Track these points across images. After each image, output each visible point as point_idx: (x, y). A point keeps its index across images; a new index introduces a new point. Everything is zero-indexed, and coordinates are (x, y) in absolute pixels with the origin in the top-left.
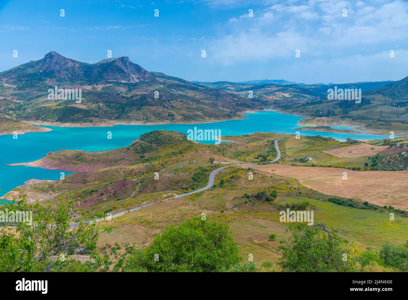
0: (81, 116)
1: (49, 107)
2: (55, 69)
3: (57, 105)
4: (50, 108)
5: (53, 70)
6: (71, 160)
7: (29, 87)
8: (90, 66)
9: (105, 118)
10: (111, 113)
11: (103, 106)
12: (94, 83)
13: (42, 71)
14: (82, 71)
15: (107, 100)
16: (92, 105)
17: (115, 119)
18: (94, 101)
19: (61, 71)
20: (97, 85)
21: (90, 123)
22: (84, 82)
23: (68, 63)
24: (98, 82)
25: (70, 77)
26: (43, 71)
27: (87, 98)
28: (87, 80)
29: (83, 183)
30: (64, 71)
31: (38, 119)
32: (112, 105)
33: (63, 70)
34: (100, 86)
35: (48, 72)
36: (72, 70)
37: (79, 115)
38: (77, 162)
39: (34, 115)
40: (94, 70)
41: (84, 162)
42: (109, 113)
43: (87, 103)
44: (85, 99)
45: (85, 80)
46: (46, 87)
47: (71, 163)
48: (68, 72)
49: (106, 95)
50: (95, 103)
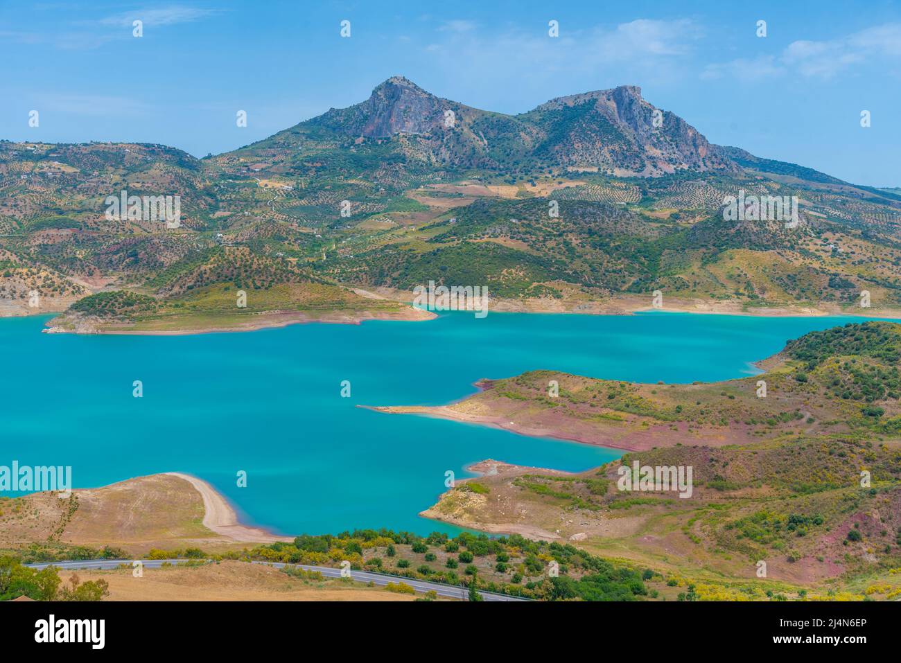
0: (521, 274)
1: (407, 248)
2: (401, 134)
3: (431, 241)
4: (411, 250)
5: (395, 135)
6: (592, 406)
7: (328, 187)
8: (509, 121)
9: (600, 287)
10: (614, 272)
11: (583, 247)
12: (521, 178)
13: (361, 139)
14: (482, 140)
15: (593, 225)
16: (544, 241)
17: (629, 290)
18: (549, 229)
19: (418, 139)
20: (534, 185)
21: (555, 301)
22: (492, 173)
23: (439, 115)
24: (535, 175)
25: (447, 159)
26: (364, 142)
27: (525, 219)
28: (501, 167)
29: (713, 486)
30: (428, 139)
31: (378, 283)
32: (612, 245)
33: (427, 135)
34: (544, 186)
35: (380, 143)
36: (452, 134)
37: (514, 271)
38: (618, 413)
39: (367, 268)
40: (522, 134)
41: (647, 415)
42: (608, 271)
43: (528, 236)
44: (520, 220)
45: (494, 169)
46: (378, 190)
47: (594, 416)
48: (439, 142)
49: (590, 209)
50: (554, 236)
